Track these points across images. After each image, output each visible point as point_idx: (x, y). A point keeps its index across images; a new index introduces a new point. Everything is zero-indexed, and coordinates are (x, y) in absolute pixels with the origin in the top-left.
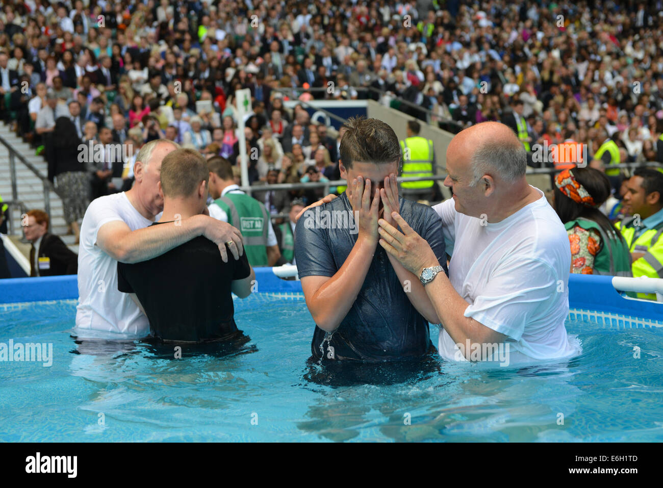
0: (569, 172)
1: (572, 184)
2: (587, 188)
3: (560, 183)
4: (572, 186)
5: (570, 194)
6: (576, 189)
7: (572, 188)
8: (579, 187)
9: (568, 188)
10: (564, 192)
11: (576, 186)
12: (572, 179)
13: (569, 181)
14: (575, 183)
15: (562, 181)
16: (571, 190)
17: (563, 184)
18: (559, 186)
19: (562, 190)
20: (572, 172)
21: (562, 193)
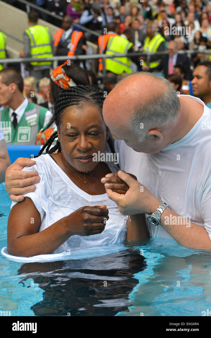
0: (61, 70)
1: (64, 78)
2: (75, 81)
3: (55, 77)
4: (64, 80)
5: (63, 86)
6: (67, 82)
7: (64, 82)
8: (69, 81)
9: (61, 81)
10: (58, 84)
11: (67, 79)
12: (64, 74)
13: (62, 76)
14: (66, 78)
15: (56, 76)
16: (63, 83)
17: (57, 78)
18: (54, 80)
19: (56, 82)
20: (64, 69)
21: (57, 85)
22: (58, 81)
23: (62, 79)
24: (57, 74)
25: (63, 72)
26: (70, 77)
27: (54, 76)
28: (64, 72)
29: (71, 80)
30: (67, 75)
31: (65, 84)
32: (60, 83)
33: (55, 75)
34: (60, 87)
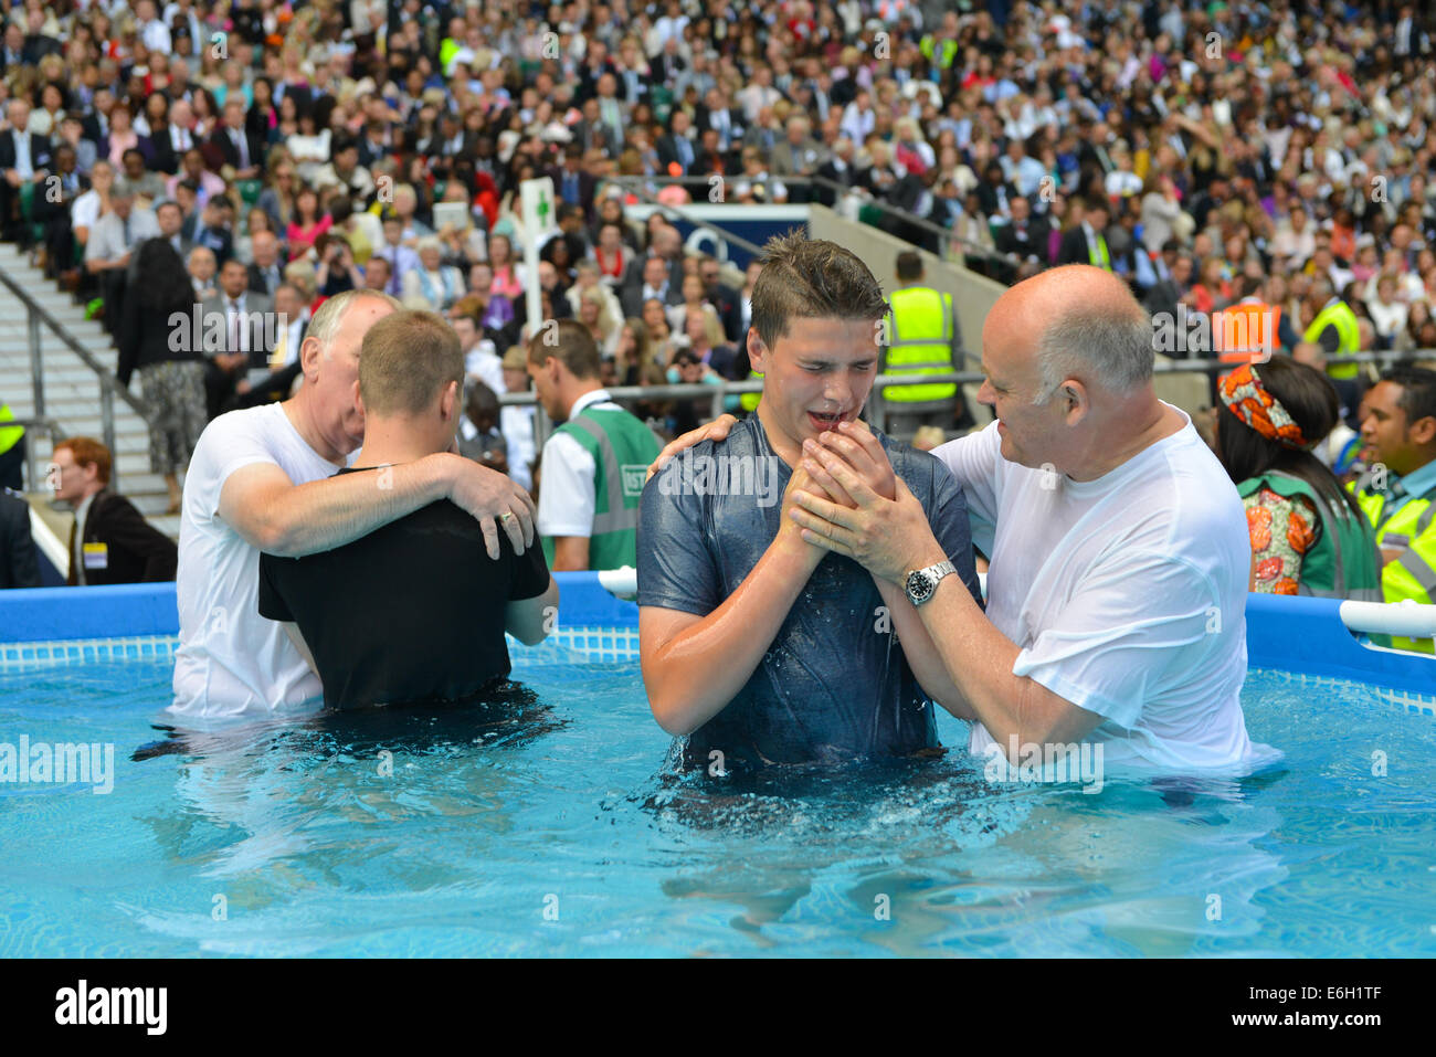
0: (1250, 371)
4: (1256, 401)
5: (1252, 420)
7: (1256, 407)
9: (1247, 405)
17: (1236, 396)
18: (1228, 402)
20: (1257, 372)
21: (1235, 416)
22: (1238, 405)
23: (1249, 399)
24: (1238, 385)
25: (1253, 380)
26: (1273, 393)
27: (1227, 389)
28: (1257, 378)
29: (1276, 401)
30: (1265, 389)
31: (1258, 414)
32: (1243, 412)
33: (1232, 388)
34: (1244, 423)
